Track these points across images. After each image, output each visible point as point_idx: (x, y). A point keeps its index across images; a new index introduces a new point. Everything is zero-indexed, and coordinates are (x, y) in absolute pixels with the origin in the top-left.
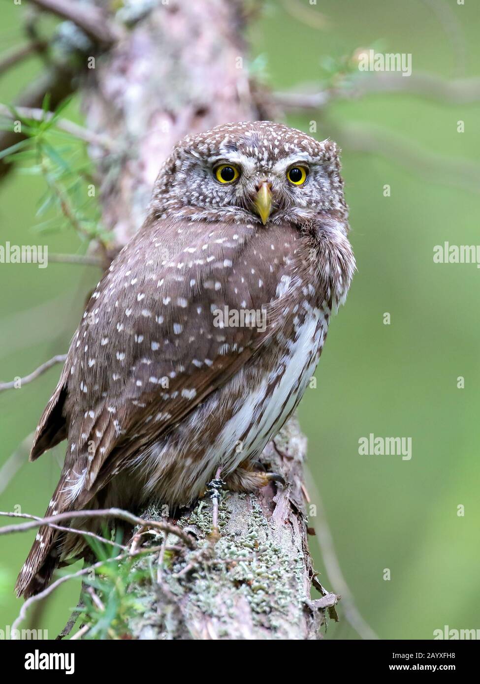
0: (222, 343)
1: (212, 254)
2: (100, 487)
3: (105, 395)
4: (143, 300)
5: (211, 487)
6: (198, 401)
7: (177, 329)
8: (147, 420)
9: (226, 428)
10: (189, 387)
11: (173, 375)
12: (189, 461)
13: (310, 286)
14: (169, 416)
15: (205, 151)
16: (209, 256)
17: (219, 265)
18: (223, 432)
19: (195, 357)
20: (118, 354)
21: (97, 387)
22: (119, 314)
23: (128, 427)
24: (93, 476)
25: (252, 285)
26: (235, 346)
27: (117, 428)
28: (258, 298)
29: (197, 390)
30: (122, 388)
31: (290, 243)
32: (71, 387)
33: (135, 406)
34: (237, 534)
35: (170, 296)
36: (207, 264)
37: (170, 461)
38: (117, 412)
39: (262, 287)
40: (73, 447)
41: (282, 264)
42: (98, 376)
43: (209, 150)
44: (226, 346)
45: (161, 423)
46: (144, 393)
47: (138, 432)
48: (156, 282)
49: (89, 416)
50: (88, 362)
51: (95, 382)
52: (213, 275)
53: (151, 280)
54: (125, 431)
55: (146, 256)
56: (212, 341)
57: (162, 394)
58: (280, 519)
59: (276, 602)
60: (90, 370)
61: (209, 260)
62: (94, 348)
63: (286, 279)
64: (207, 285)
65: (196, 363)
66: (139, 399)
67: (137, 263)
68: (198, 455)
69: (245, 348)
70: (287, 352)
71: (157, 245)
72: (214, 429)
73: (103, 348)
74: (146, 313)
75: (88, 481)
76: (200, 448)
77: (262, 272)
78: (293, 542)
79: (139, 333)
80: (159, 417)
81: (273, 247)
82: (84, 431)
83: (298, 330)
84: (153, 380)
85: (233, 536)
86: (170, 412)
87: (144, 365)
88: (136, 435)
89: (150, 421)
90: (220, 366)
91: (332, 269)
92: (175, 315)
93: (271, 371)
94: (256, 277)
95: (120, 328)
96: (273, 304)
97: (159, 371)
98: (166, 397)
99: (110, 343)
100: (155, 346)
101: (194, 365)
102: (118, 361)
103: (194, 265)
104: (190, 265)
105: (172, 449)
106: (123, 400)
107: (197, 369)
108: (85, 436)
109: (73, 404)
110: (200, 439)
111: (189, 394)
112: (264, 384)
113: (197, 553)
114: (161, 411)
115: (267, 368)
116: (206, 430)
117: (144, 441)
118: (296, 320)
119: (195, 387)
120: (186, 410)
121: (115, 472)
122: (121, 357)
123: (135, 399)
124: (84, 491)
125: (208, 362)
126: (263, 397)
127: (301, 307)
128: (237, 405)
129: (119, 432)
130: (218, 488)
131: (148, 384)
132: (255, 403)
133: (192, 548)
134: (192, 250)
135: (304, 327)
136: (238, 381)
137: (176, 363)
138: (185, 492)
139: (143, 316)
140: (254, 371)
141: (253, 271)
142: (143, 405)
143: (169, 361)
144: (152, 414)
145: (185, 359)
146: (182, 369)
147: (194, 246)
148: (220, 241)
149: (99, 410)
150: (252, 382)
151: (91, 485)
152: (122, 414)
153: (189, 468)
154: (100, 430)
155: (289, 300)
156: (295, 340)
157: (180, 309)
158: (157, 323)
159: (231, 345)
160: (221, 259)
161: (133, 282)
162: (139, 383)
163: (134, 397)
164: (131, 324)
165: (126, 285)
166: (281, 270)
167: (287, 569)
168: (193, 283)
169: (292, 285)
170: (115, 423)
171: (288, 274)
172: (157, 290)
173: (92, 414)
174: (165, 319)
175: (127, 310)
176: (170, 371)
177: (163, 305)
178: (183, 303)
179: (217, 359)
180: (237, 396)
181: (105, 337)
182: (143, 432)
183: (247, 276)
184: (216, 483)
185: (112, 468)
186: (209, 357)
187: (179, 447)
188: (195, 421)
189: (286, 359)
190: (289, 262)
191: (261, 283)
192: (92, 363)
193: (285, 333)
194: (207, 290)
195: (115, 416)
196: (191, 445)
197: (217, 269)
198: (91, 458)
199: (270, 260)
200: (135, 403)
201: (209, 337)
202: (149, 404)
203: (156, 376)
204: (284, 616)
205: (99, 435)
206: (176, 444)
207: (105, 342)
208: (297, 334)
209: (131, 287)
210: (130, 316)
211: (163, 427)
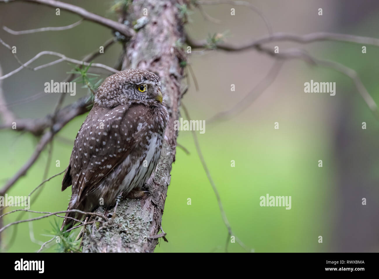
0: (119, 148)
1: (114, 115)
3: (82, 168)
4: (92, 134)
6: (112, 169)
7: (104, 143)
8: (96, 177)
9: (125, 178)
10: (109, 164)
11: (103, 161)
13: (152, 125)
14: (103, 175)
16: (113, 116)
17: (117, 119)
18: (124, 179)
19: (110, 154)
20: (85, 154)
21: (79, 166)
22: (84, 139)
23: (89, 179)
24: (79, 197)
25: (128, 127)
26: (124, 149)
27: (85, 180)
28: (131, 132)
29: (112, 165)
30: (87, 166)
31: (142, 111)
32: (71, 166)
33: (91, 172)
34: (128, 214)
35: (101, 132)
36: (113, 119)
37: (107, 190)
38: (85, 174)
39: (132, 128)
40: (73, 186)
41: (139, 119)
42: (79, 162)
43: (137, 80)
44: (121, 149)
45: (101, 177)
46: (94, 168)
47: (93, 181)
48: (96, 127)
49: (77, 175)
50: (76, 157)
51: (78, 164)
53: (94, 126)
54: (88, 181)
55: (93, 118)
56: (116, 148)
57: (100, 167)
58: (146, 208)
59: (133, 238)
60: (77, 159)
61: (113, 117)
62: (77, 152)
63: (140, 124)
65: (111, 156)
66: (92, 170)
68: (116, 188)
69: (128, 149)
70: (146, 149)
71: (96, 114)
72: (121, 178)
73: (80, 151)
74: (93, 138)
75: (78, 198)
76: (117, 186)
77: (132, 122)
78: (149, 215)
79: (91, 146)
80: (100, 175)
81: (135, 113)
82: (76, 181)
83: (149, 141)
84: (96, 163)
85: (126, 215)
86: (103, 173)
87: (94, 157)
88: (93, 182)
89: (97, 177)
90: (119, 156)
91: (159, 119)
92: (103, 138)
93: (140, 156)
94: (130, 124)
95: (85, 144)
96: (136, 133)
97: (98, 159)
98: (101, 168)
99: (82, 150)
100: (97, 150)
101: (110, 157)
102: (85, 156)
103: (108, 120)
104: (107, 120)
106: (87, 170)
107: (111, 158)
108: (76, 183)
111: (109, 167)
112: (138, 162)
113: (106, 223)
114: (100, 173)
115: (139, 155)
116: (118, 179)
118: (147, 138)
119: (111, 164)
121: (87, 195)
122: (86, 154)
123: (91, 170)
124: (77, 202)
125: (115, 155)
126: (139, 166)
127: (148, 133)
129: (86, 181)
130: (119, 199)
131: (95, 164)
132: (136, 168)
133: (105, 221)
134: (107, 115)
135: (151, 140)
136: (128, 160)
137: (104, 156)
139: (92, 140)
140: (134, 157)
141: (128, 122)
142: (94, 172)
143: (101, 156)
144: (97, 174)
145: (107, 155)
146: (106, 158)
147: (108, 114)
148: (117, 111)
149: (80, 174)
150: (133, 161)
151: (79, 200)
152: (87, 175)
154: (80, 181)
155: (143, 131)
156: (148, 145)
157: (104, 136)
158: (97, 141)
159: (122, 149)
160: (117, 117)
161: (88, 127)
162: (92, 164)
163: (90, 169)
164: (88, 142)
165: (86, 129)
166: (139, 121)
167: (143, 226)
168: (108, 126)
169: (143, 126)
170: (85, 178)
171: (141, 122)
172: (96, 130)
173: (78, 175)
174: (99, 140)
175: (87, 138)
176: (102, 159)
177: (98, 135)
178: (105, 134)
179: (118, 154)
181: (81, 148)
182: (95, 181)
183: (127, 124)
185: (86, 193)
186: (115, 153)
187: (109, 186)
188: (113, 175)
189: (146, 152)
190: (141, 118)
191: (131, 126)
192: (77, 157)
193: (143, 143)
194: (113, 128)
195: (85, 176)
196: (113, 185)
197: (117, 121)
198: (78, 191)
199: (134, 118)
200: (91, 171)
201: (115, 146)
202: (95, 171)
203: (97, 162)
204: (135, 243)
205: (80, 182)
206: (108, 185)
207: (80, 149)
208: (149, 143)
209: (88, 129)
210: (88, 140)
211: (101, 178)
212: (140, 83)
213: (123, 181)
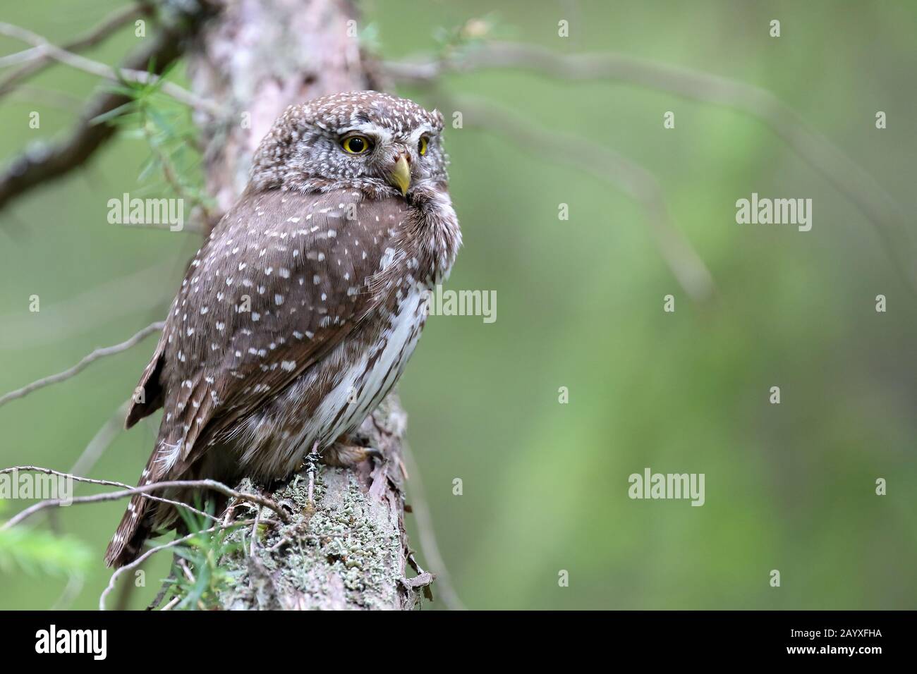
0: (324, 315)
1: (316, 224)
2: (195, 458)
3: (203, 364)
4: (244, 269)
5: (308, 460)
6: (298, 373)
7: (279, 300)
8: (245, 392)
9: (325, 401)
10: (289, 359)
11: (272, 346)
12: (286, 435)
13: (414, 259)
14: (268, 388)
15: (334, 122)
16: (313, 227)
17: (323, 236)
18: (322, 405)
19: (296, 329)
20: (217, 324)
21: (195, 357)
22: (220, 284)
23: (227, 397)
24: (189, 447)
25: (356, 257)
26: (337, 319)
27: (215, 399)
28: (361, 270)
29: (297, 363)
30: (221, 359)
31: (395, 215)
32: (168, 355)
33: (233, 377)
34: (332, 510)
35: (272, 266)
36: (311, 234)
37: (268, 433)
38: (215, 383)
39: (366, 258)
40: (169, 416)
41: (387, 236)
42: (196, 345)
43: (338, 121)
44: (328, 319)
45: (260, 395)
46: (243, 364)
47: (236, 403)
48: (259, 251)
49: (186, 385)
50: (186, 331)
51: (193, 352)
52: (316, 246)
53: (253, 249)
54: (222, 402)
55: (249, 225)
56: (314, 313)
57: (261, 366)
58: (377, 496)
59: (370, 579)
60: (189, 339)
61: (313, 230)
62: (193, 317)
63: (390, 252)
64: (310, 256)
65: (297, 334)
66: (238, 370)
67: (238, 232)
68: (296, 429)
69: (347, 321)
70: (389, 326)
71: (260, 214)
72: (313, 403)
73: (202, 317)
74: (247, 283)
75: (183, 452)
76: (298, 421)
77: (366, 244)
78: (389, 519)
79: (239, 302)
80: (258, 388)
81: (377, 219)
82: (181, 401)
83: (401, 304)
84: (253, 351)
85: (328, 511)
86: (269, 384)
87: (245, 335)
88: (234, 407)
89: (248, 393)
90: (321, 339)
91: (437, 243)
92: (277, 285)
93: (372, 344)
94: (360, 249)
95: (220, 297)
96: (376, 276)
97: (259, 342)
98: (266, 368)
99: (210, 312)
100: (256, 317)
101: (294, 337)
102: (217, 331)
103: (298, 235)
104: (294, 235)
105: (269, 422)
106: (221, 370)
107: (297, 341)
108: (181, 406)
109: (171, 372)
110: (298, 412)
111: (289, 366)
112: (364, 359)
114: (260, 382)
115: (368, 341)
116: (304, 403)
117: (241, 412)
118: (399, 294)
119: (295, 359)
120: (286, 381)
121: (212, 443)
122: (220, 327)
123: (234, 370)
124: (179, 461)
125: (309, 334)
126: (364, 371)
127: (404, 280)
128: (337, 378)
129: (216, 403)
130: (314, 462)
131: (247, 355)
132: (355, 377)
134: (295, 220)
135: (406, 301)
136: (339, 354)
137: (276, 334)
138: (281, 465)
139: (244, 286)
140: (355, 345)
141: (357, 243)
142: (242, 376)
143: (269, 332)
144: (250, 386)
145: (286, 330)
146: (282, 340)
147: (298, 216)
148: (324, 211)
149: (196, 380)
150: (353, 356)
151: (186, 456)
152: (220, 385)
153: (286, 441)
154: (197, 401)
155: (393, 273)
156: (397, 314)
157: (282, 279)
158: (259, 293)
159: (333, 317)
160: (326, 229)
161: (235, 251)
162: (238, 354)
163: (232, 368)
164: (232, 293)
165: (227, 254)
166: (385, 243)
167: (382, 546)
168: (296, 253)
169: (396, 257)
170: (213, 393)
171: (392, 247)
172: (259, 259)
173: (189, 384)
174: (267, 289)
175: (228, 280)
176: (270, 342)
177: (265, 275)
178: (285, 274)
179: (319, 331)
180: (337, 370)
181: (205, 306)
182: (241, 403)
183: (351, 247)
184: (313, 456)
185: (209, 439)
186: (310, 329)
187: (277, 420)
188: (294, 393)
189: (388, 333)
190: (393, 234)
191: (364, 255)
192: (190, 332)
193: (387, 306)
194: (311, 261)
195: (212, 387)
196: (289, 418)
197: (321, 239)
198: (187, 428)
199: (374, 232)
200: (234, 374)
201: (311, 309)
202: (247, 375)
203: (256, 348)
205: (196, 405)
206: (274, 417)
207: (204, 311)
208: (399, 308)
209: (233, 256)
210: (231, 285)
211: (262, 399)
212: (345, 130)
213: (318, 410)
